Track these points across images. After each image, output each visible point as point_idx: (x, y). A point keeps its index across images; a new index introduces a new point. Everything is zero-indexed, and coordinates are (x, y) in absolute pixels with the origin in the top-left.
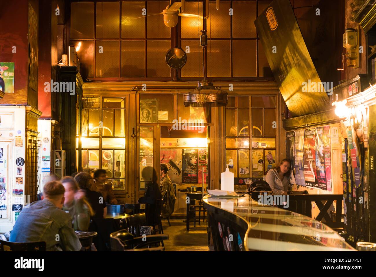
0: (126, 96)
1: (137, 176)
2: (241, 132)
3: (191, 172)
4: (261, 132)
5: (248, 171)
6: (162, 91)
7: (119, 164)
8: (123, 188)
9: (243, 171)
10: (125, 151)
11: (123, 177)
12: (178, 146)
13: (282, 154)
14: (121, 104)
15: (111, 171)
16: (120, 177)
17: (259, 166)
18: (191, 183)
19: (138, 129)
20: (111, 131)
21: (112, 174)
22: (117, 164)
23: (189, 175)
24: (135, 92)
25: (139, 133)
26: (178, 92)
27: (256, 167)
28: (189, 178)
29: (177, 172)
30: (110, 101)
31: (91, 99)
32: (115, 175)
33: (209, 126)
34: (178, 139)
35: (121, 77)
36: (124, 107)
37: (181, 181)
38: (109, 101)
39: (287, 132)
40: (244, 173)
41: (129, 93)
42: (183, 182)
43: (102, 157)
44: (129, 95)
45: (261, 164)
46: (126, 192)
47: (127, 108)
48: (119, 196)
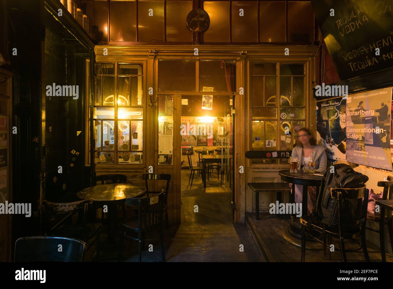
0: (144, 62)
1: (156, 149)
2: (268, 102)
3: (203, 139)
4: (290, 102)
5: (275, 143)
6: (183, 57)
7: (136, 136)
8: (141, 162)
9: (270, 144)
10: (142, 121)
11: (141, 150)
12: (195, 122)
13: (312, 125)
14: (138, 70)
15: (127, 144)
16: (138, 150)
17: (287, 138)
18: (203, 146)
19: (157, 98)
20: (127, 99)
21: (129, 146)
22: (134, 136)
23: (202, 141)
24: (154, 57)
25: (157, 102)
26: (200, 58)
27: (284, 139)
28: (201, 142)
29: (194, 139)
30: (127, 68)
31: (105, 65)
32: (131, 148)
33: (234, 95)
34: (195, 117)
35: (138, 41)
36: (141, 74)
37: (197, 144)
38: (125, 68)
39: (318, 101)
40: (272, 146)
41: (146, 59)
42: (198, 145)
43: (118, 129)
44: (146, 61)
45: (289, 136)
46: (144, 166)
47: (144, 75)
48: (136, 171)
